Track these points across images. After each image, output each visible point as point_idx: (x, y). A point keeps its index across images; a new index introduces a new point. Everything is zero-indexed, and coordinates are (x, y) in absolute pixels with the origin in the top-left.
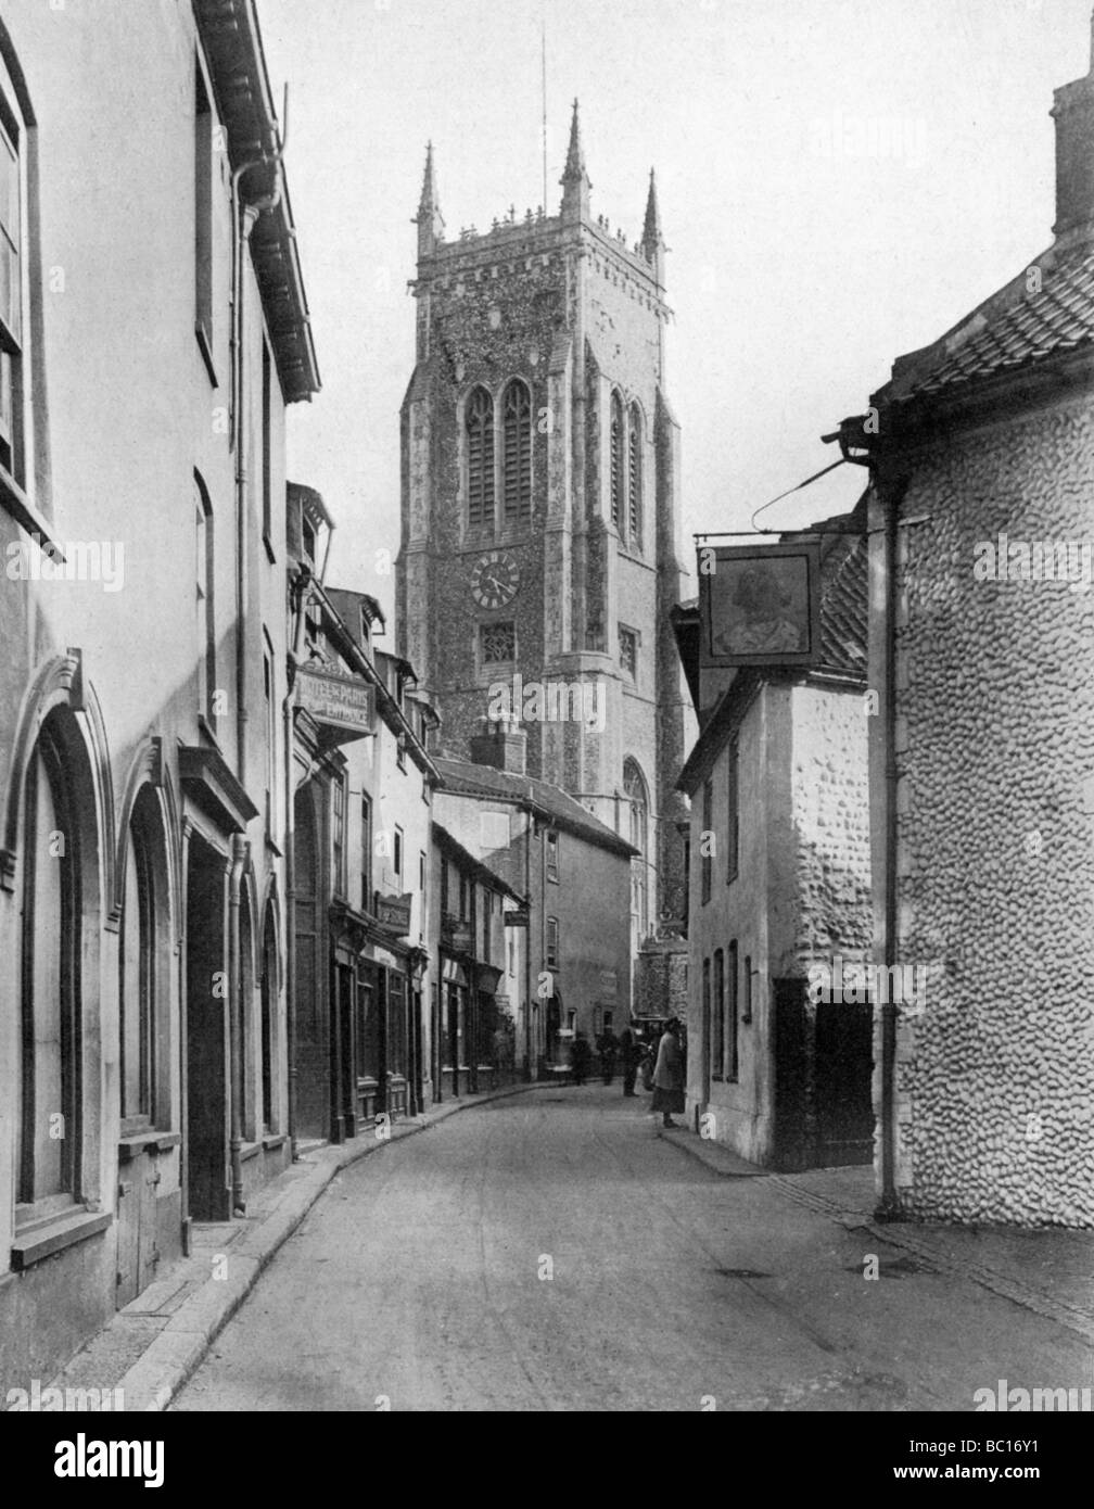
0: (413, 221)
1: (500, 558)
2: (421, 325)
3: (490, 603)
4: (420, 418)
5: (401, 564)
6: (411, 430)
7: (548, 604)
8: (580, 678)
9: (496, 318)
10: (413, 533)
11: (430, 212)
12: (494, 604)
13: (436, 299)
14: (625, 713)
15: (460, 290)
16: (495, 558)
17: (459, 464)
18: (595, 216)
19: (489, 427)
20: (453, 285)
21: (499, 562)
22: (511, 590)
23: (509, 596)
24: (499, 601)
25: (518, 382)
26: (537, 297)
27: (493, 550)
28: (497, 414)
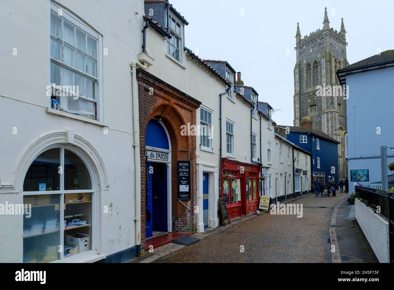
0: (295, 37)
1: (313, 93)
2: (297, 55)
4: (297, 71)
5: (294, 97)
6: (296, 74)
7: (322, 100)
8: (329, 113)
9: (311, 51)
10: (296, 91)
11: (298, 35)
12: (312, 102)
13: (300, 50)
14: (339, 119)
15: (304, 47)
16: (312, 93)
17: (305, 78)
18: (330, 28)
19: (310, 70)
20: (303, 46)
21: (313, 94)
22: (315, 99)
23: (315, 100)
24: (313, 101)
25: (316, 61)
26: (319, 45)
27: (312, 92)
28: (312, 68)
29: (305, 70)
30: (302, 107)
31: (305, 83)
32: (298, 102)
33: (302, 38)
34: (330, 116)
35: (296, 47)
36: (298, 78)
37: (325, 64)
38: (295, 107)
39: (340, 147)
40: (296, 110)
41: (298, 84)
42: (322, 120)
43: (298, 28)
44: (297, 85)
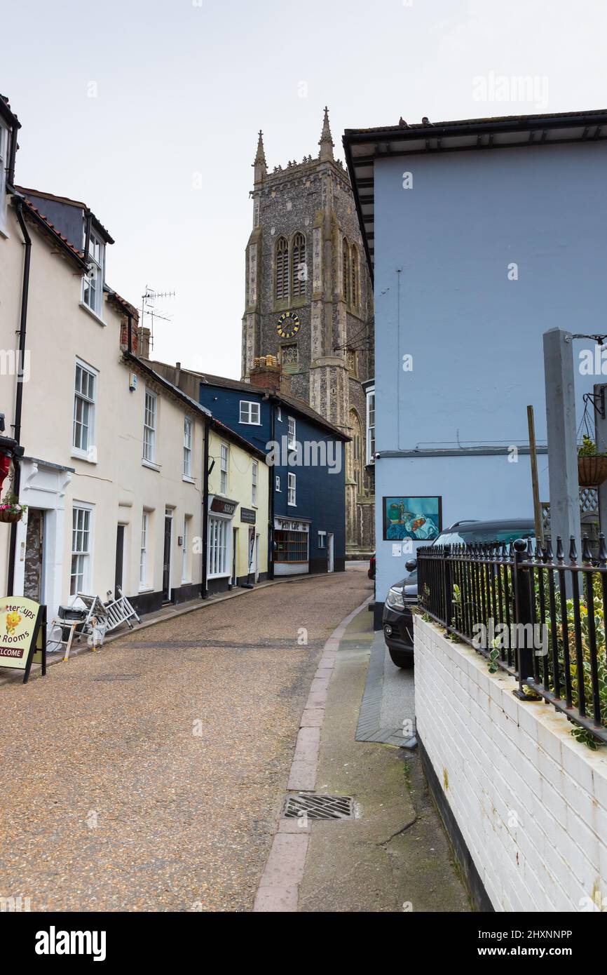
0: (252, 166)
1: (291, 314)
2: (256, 211)
3: (286, 335)
4: (254, 252)
5: (244, 319)
6: (250, 257)
7: (313, 335)
8: (328, 369)
9: (289, 206)
10: (250, 304)
11: (260, 162)
12: (288, 335)
13: (262, 199)
14: (350, 388)
15: (273, 195)
16: (288, 314)
17: (272, 272)
18: (336, 160)
19: (286, 255)
20: (270, 192)
21: (290, 316)
22: (296, 329)
23: (294, 332)
24: (291, 335)
25: (299, 234)
26: (308, 195)
27: (288, 311)
28: (289, 249)
29: (273, 252)
30: (262, 348)
31: (272, 286)
32: (252, 331)
33: (270, 171)
34: (328, 377)
35: (253, 190)
36: (255, 269)
37: (320, 243)
38: (246, 345)
39: (350, 458)
40: (248, 353)
41: (255, 286)
42: (311, 386)
43: (261, 144)
44: (253, 290)
